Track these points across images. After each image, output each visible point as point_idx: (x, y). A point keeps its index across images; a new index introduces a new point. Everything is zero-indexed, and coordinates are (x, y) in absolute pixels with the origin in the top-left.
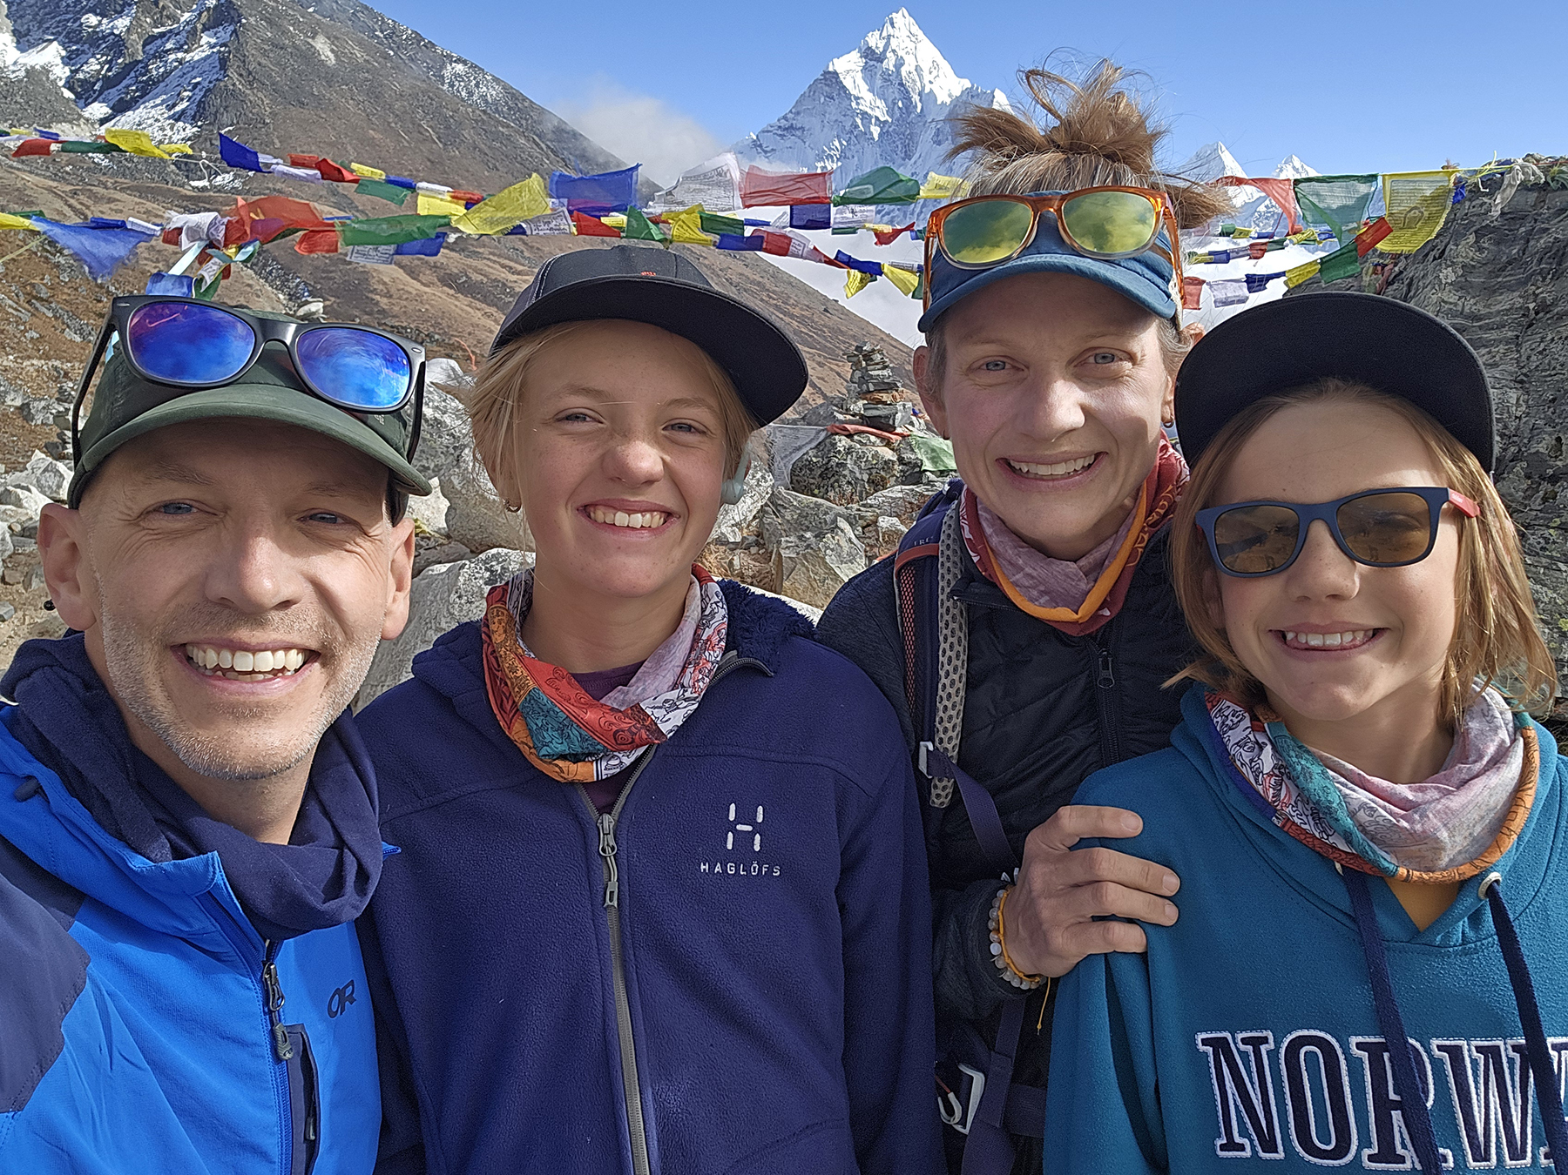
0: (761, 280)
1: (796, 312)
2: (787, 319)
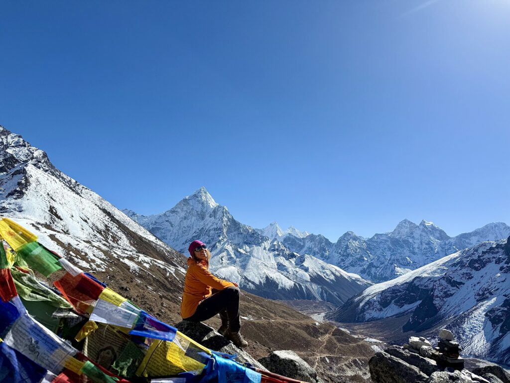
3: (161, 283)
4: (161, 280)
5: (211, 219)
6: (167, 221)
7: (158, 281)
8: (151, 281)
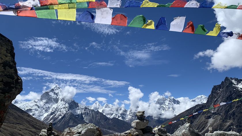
1: (38, 125)
2: (36, 126)
5: (61, 102)
6: (36, 105)
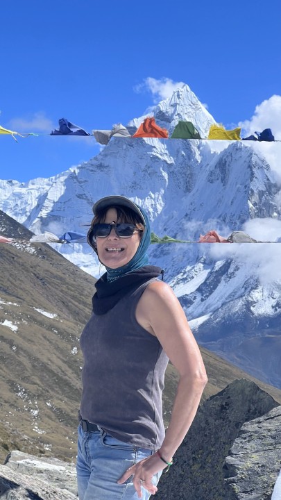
0: (62, 276)
3: (55, 374)
4: (53, 368)
7: (45, 368)
8: (24, 369)
